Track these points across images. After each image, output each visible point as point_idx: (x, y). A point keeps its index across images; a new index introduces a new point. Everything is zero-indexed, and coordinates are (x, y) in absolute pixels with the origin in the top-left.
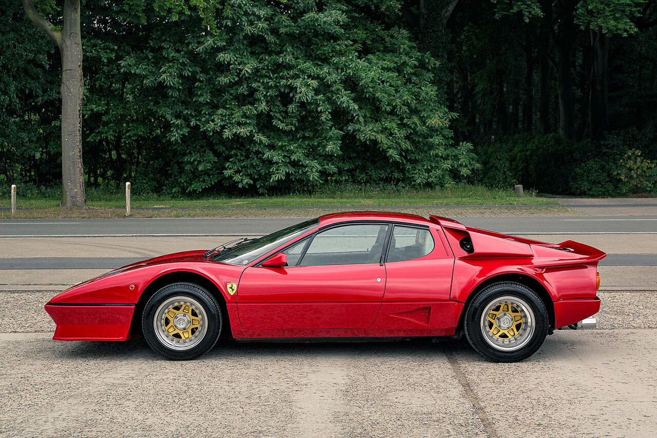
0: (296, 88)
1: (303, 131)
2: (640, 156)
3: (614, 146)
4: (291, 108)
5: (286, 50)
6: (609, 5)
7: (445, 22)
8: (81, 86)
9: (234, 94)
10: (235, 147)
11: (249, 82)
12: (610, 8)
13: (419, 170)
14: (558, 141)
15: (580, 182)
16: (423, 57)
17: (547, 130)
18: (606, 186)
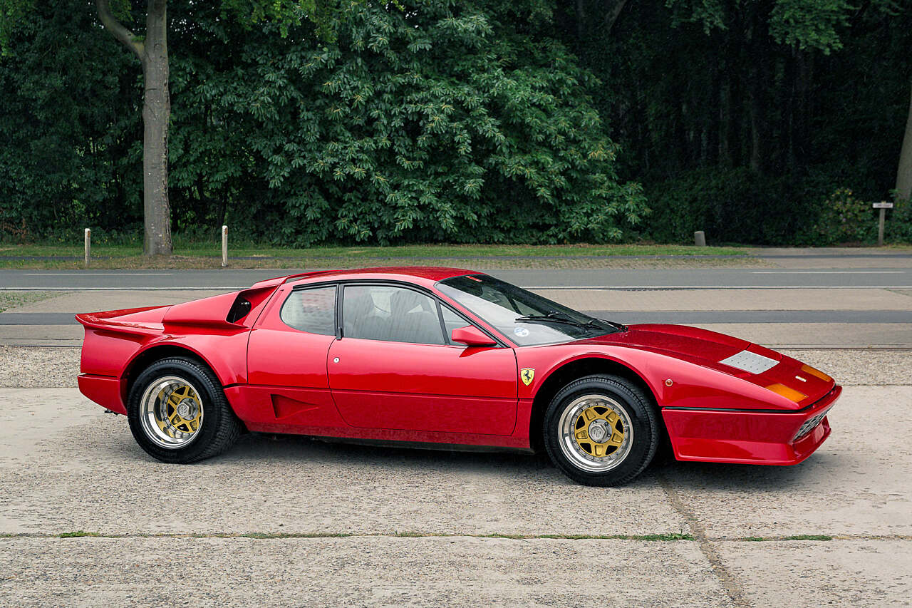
0: (427, 115)
1: (435, 165)
2: (850, 196)
3: (818, 183)
4: (422, 140)
6: (810, 11)
7: (609, 28)
8: (167, 109)
12: (812, 14)
13: (577, 213)
14: (750, 177)
16: (582, 74)
17: (737, 164)
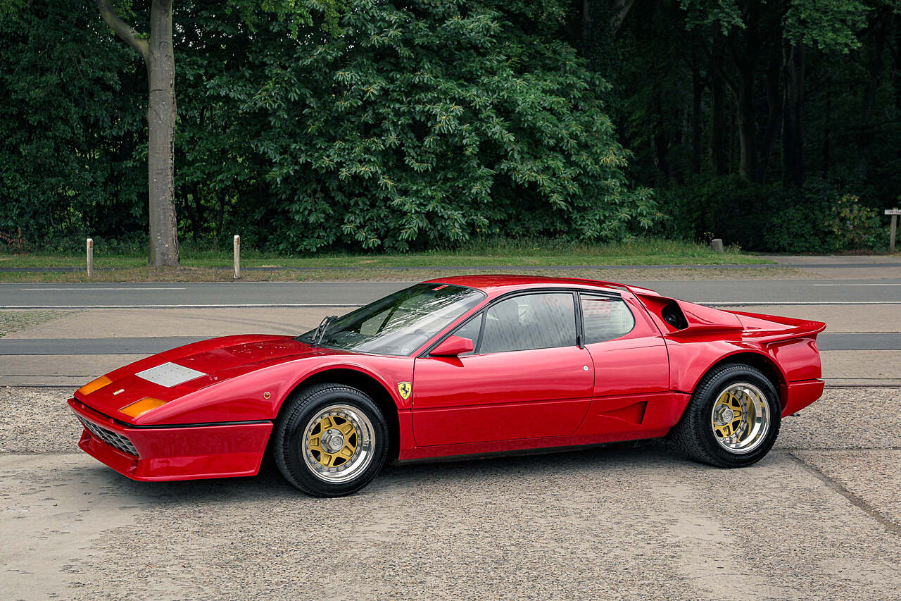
0: (435, 115)
1: (444, 170)
2: (857, 203)
3: (820, 190)
4: (428, 141)
5: (423, 67)
6: (826, 12)
7: (614, 33)
8: (173, 111)
9: (356, 123)
10: (357, 192)
11: (376, 107)
12: (828, 16)
13: (589, 220)
14: (740, 184)
15: (777, 235)
16: (592, 78)
18: (810, 240)
